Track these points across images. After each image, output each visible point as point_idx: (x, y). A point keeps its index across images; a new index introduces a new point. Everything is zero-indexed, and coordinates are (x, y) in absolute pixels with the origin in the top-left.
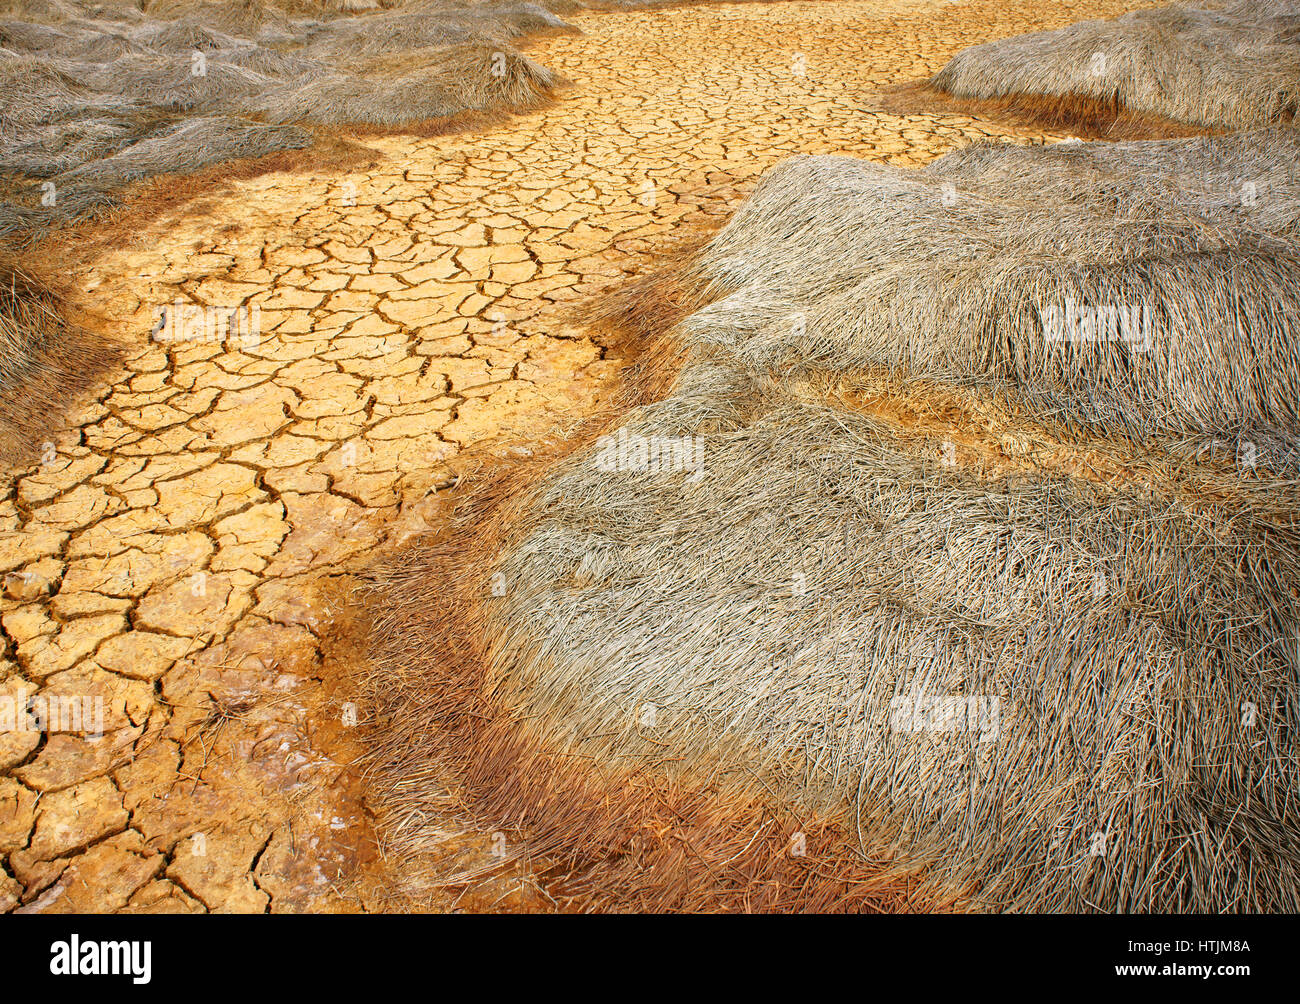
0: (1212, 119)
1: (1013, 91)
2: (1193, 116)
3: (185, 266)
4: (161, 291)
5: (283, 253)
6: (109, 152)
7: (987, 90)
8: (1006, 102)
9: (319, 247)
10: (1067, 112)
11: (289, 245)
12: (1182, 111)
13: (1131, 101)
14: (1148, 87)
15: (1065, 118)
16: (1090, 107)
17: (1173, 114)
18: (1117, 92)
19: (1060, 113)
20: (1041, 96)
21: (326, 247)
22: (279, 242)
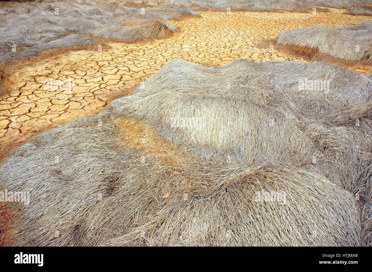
0: (343, 57)
1: (292, 44)
2: (338, 56)
3: (39, 72)
4: (29, 78)
5: (65, 71)
6: (49, 41)
7: (285, 43)
8: (289, 47)
9: (74, 71)
10: (303, 52)
11: (67, 69)
12: (335, 54)
13: (321, 50)
14: (327, 46)
15: (302, 53)
16: (309, 51)
17: (332, 55)
18: (317, 47)
19: (301, 51)
20: (298, 46)
21: (75, 71)
22: (66, 68)
